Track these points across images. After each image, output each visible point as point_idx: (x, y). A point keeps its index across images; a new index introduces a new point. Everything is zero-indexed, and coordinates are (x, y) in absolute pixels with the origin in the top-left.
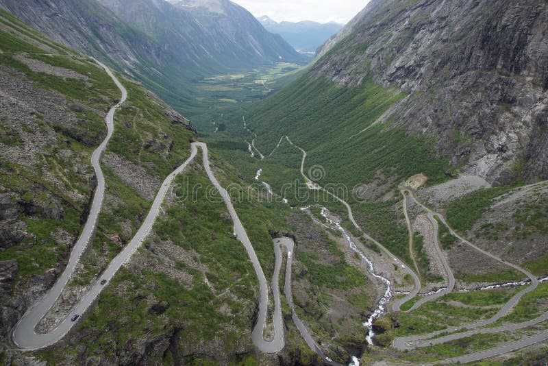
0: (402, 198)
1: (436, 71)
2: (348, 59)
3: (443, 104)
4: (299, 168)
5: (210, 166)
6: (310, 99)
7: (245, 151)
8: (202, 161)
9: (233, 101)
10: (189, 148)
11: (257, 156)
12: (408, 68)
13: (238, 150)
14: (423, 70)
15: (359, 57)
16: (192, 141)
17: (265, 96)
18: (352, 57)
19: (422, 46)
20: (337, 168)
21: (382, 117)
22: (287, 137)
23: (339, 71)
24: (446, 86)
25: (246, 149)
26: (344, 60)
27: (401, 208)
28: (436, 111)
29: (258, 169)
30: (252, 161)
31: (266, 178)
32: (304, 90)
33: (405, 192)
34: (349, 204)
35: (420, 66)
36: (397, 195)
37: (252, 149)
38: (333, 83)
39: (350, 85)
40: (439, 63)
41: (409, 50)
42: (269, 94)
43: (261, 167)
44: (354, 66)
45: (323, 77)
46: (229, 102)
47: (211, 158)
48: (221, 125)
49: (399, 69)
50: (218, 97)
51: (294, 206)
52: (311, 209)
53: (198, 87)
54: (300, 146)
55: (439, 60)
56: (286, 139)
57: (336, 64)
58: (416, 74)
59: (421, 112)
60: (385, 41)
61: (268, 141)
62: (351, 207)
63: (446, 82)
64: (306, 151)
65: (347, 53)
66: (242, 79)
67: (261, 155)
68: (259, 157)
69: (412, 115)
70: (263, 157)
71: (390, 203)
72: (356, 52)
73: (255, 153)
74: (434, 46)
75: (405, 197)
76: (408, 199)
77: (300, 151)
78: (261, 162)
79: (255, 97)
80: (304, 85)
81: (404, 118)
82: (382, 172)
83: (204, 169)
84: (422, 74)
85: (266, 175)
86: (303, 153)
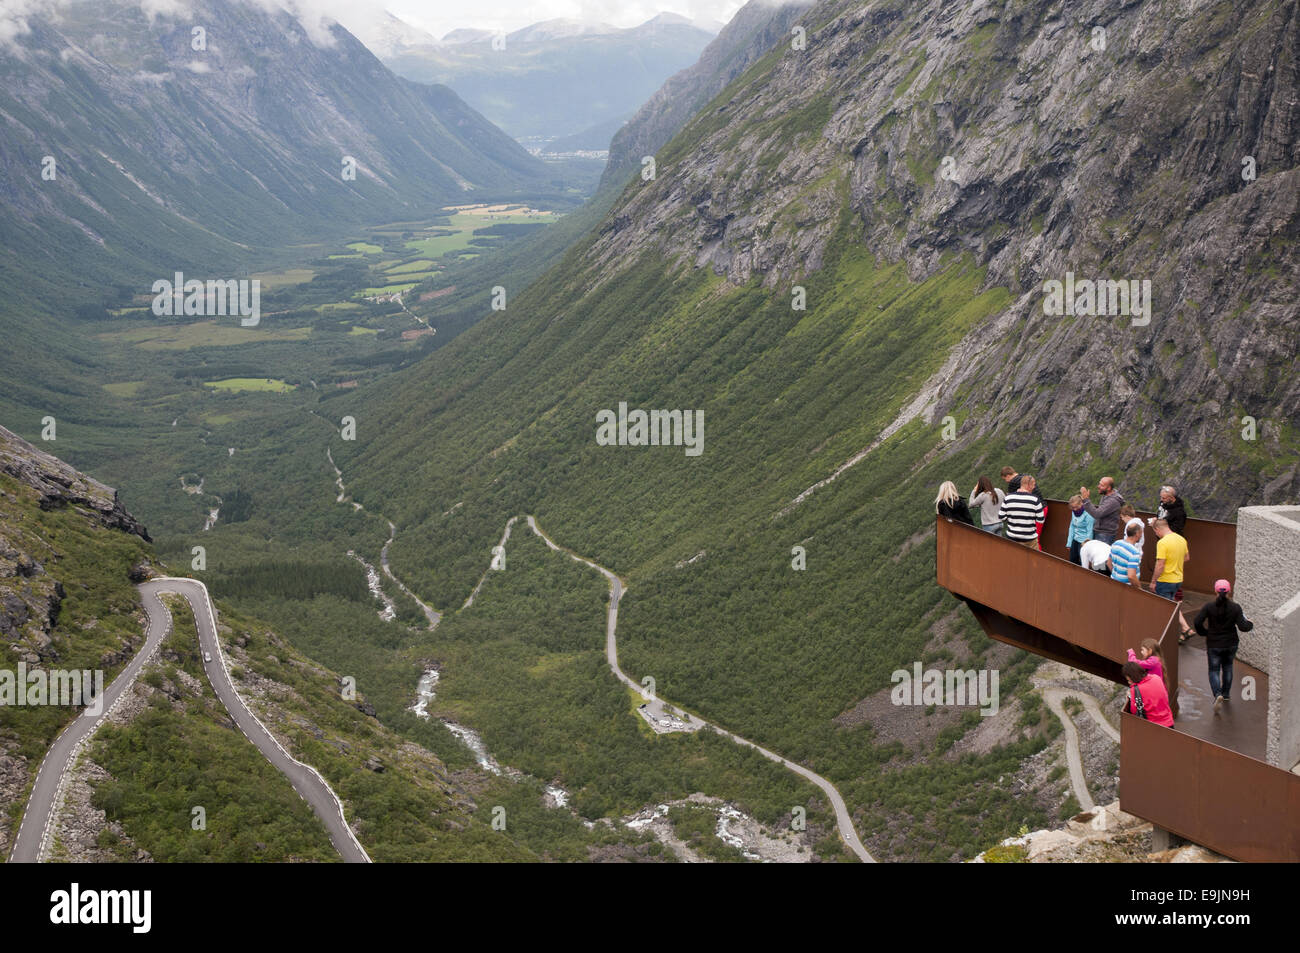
0: (1056, 730)
1: (1125, 184)
2: (752, 170)
3: (1173, 321)
4: (601, 646)
5: (236, 675)
6: (612, 350)
7: (354, 598)
8: (196, 658)
9: (277, 386)
10: (135, 605)
11: (409, 614)
12: (1008, 186)
13: (321, 601)
14: (1070, 187)
15: (799, 158)
16: (139, 578)
17: (415, 356)
18: (769, 162)
19: (1055, 91)
20: (759, 632)
21: (924, 397)
22: (531, 521)
23: (722, 224)
24: (1177, 243)
25: (356, 590)
26: (737, 175)
27: (1060, 773)
28: (1147, 351)
29: (420, 674)
30: (390, 639)
31: (460, 707)
32: (583, 314)
33: (1068, 703)
34: (836, 779)
35: (1056, 171)
36: (1033, 722)
37: (386, 585)
38: (701, 276)
39: (774, 277)
40: (1133, 155)
41: (1006, 110)
42: (430, 344)
43: (436, 663)
44: (783, 197)
45: (654, 253)
46: (260, 394)
47: (233, 643)
48: (228, 497)
49: (971, 190)
50: (207, 375)
51: (594, 815)
52: (674, 819)
53: (107, 338)
54: (590, 556)
55: (1135, 142)
56: (529, 532)
57: (706, 195)
58: (1044, 208)
59: (1084, 361)
60: (900, 84)
61: (448, 546)
62: (846, 795)
63: (1174, 230)
64: (620, 572)
65: (745, 145)
66: (303, 287)
67: (427, 609)
68: (422, 620)
69: (1051, 377)
70: (434, 617)
71: (1008, 757)
72: (786, 138)
73: (400, 601)
74: (1104, 87)
75: (1066, 721)
76: (1085, 729)
77: (594, 575)
78: (430, 640)
79: (367, 363)
80: (578, 293)
81: (1016, 395)
82: (958, 630)
83: (209, 691)
84: (1068, 205)
85: (457, 694)
86: (606, 584)
